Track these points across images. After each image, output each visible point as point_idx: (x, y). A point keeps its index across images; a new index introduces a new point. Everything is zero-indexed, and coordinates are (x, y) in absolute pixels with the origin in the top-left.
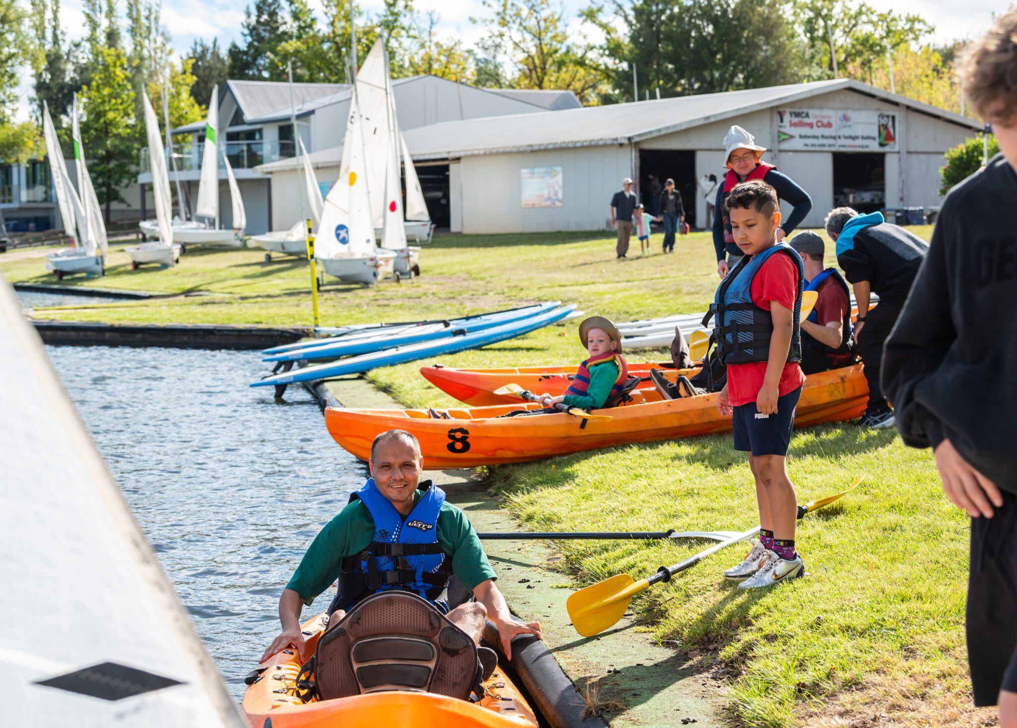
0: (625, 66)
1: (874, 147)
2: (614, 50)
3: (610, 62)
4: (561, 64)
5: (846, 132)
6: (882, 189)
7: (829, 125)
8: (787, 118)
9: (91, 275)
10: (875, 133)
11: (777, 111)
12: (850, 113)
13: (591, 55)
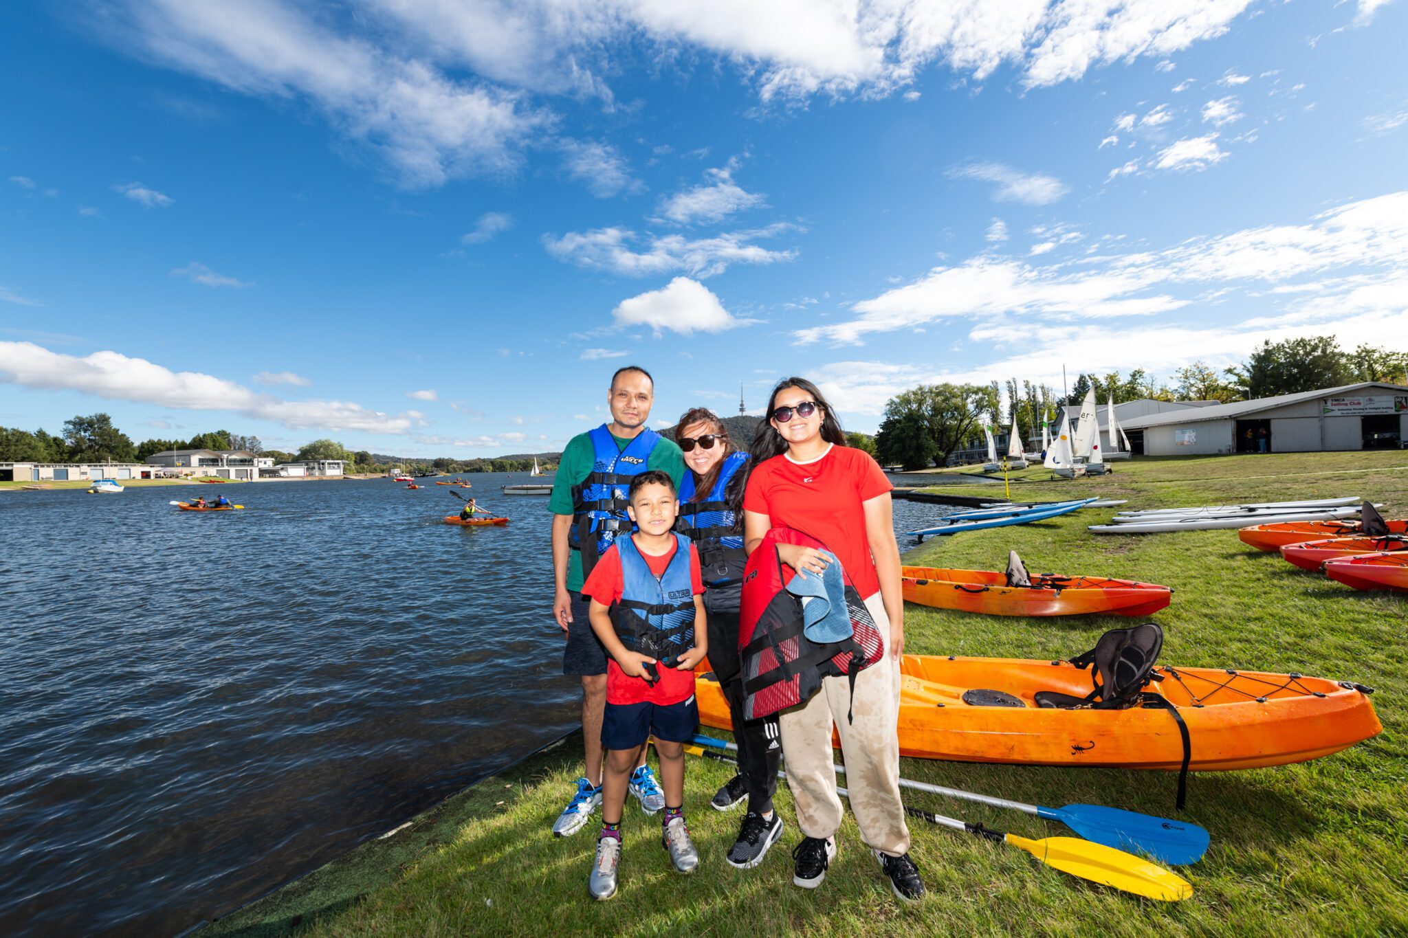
0: (1247, 389)
1: (1392, 412)
2: (1242, 382)
3: (1241, 388)
4: (1214, 391)
5: (1372, 406)
6: (1399, 431)
7: (1359, 404)
8: (1329, 403)
9: (996, 471)
10: (1393, 405)
11: (1324, 399)
12: (1373, 398)
13: (1230, 386)
